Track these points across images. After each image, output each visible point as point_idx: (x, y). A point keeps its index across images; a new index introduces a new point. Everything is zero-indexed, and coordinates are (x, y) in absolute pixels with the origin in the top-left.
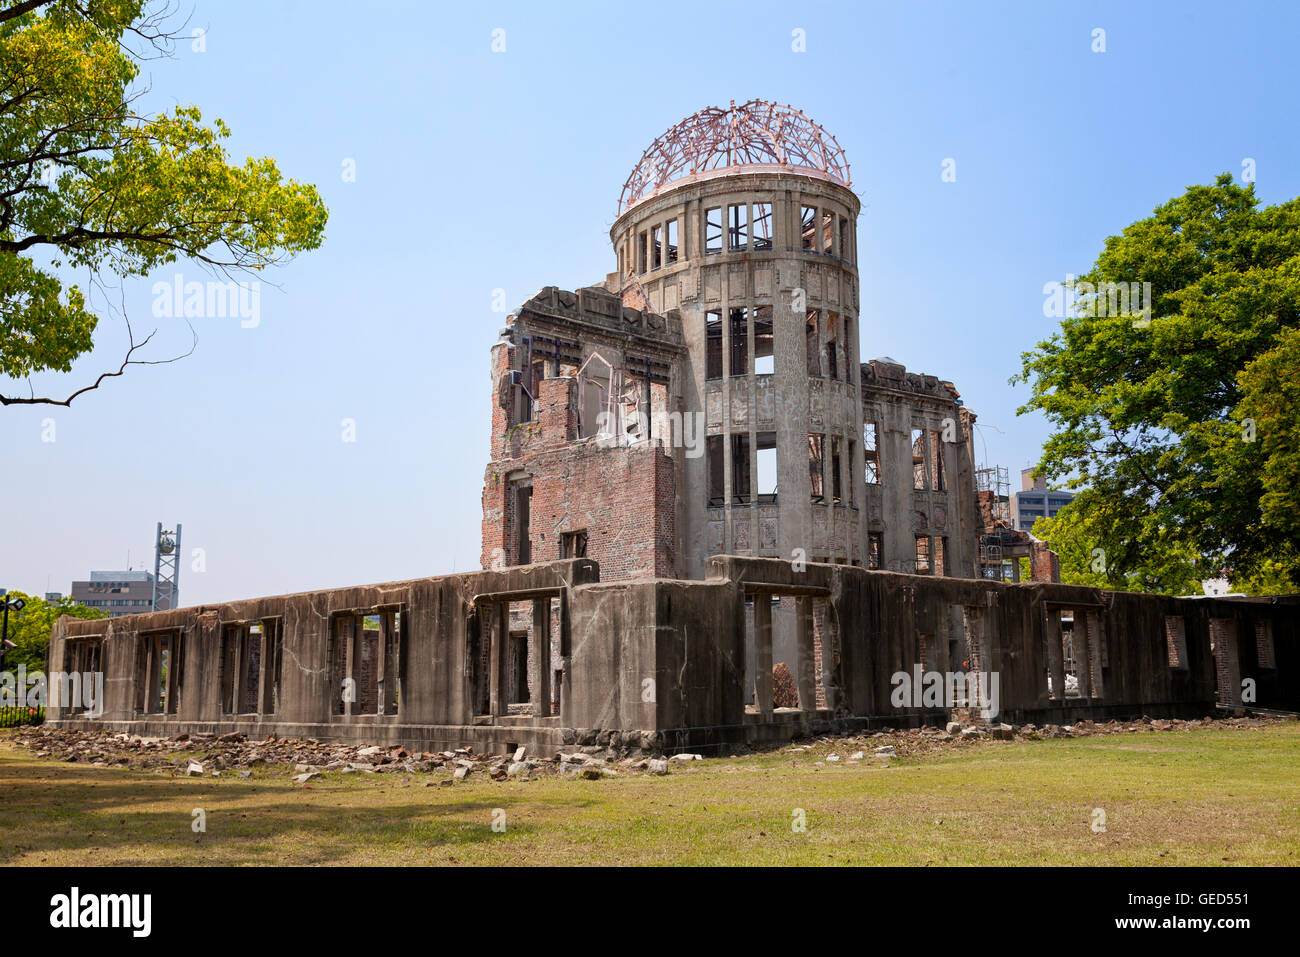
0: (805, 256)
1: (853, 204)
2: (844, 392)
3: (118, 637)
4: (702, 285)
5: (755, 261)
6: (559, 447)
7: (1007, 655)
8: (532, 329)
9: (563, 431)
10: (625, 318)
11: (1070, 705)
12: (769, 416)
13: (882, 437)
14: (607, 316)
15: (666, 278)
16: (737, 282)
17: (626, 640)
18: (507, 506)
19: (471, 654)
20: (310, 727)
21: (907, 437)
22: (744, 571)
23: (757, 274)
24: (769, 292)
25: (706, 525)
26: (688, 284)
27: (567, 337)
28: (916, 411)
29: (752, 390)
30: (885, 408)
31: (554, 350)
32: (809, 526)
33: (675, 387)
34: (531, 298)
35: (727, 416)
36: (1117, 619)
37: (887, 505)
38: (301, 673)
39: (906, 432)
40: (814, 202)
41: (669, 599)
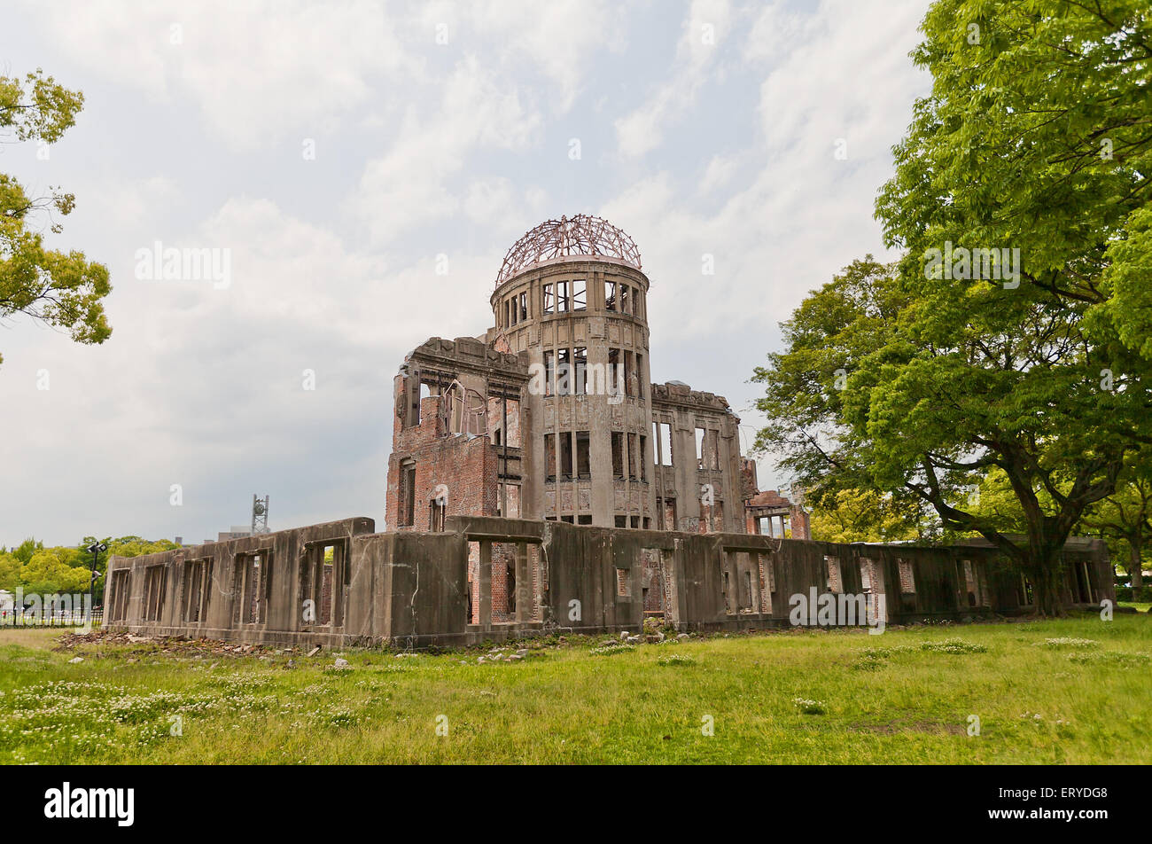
0: (608, 315)
1: (644, 282)
2: (636, 404)
3: (137, 569)
4: (541, 336)
5: (574, 318)
6: (431, 442)
7: (691, 584)
8: (421, 364)
9: (433, 431)
10: (488, 357)
11: (744, 619)
12: (584, 420)
13: (674, 433)
14: (475, 356)
15: (520, 330)
16: (563, 333)
17: (377, 574)
18: (401, 482)
19: (301, 583)
20: (223, 632)
21: (692, 434)
22: (469, 525)
23: (576, 326)
24: (583, 338)
25: (544, 494)
26: (531, 333)
27: (445, 370)
28: (698, 416)
29: (573, 403)
30: (676, 414)
31: (437, 379)
32: (612, 494)
33: (524, 402)
34: (421, 344)
35: (557, 421)
36: (784, 558)
37: (678, 480)
38: (220, 594)
39: (691, 431)
40: (614, 279)
41: (405, 546)
